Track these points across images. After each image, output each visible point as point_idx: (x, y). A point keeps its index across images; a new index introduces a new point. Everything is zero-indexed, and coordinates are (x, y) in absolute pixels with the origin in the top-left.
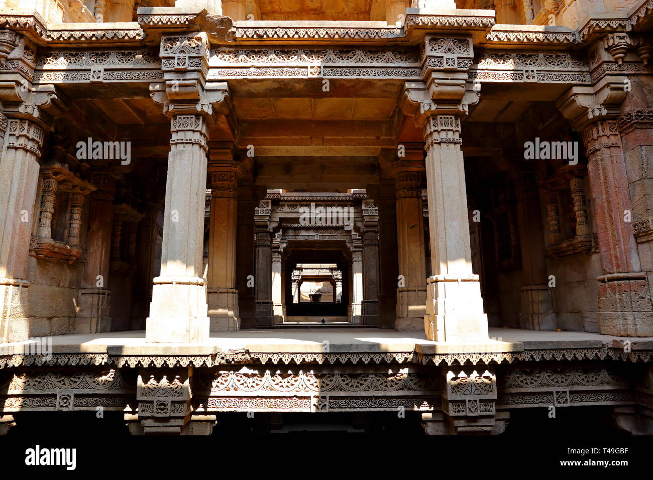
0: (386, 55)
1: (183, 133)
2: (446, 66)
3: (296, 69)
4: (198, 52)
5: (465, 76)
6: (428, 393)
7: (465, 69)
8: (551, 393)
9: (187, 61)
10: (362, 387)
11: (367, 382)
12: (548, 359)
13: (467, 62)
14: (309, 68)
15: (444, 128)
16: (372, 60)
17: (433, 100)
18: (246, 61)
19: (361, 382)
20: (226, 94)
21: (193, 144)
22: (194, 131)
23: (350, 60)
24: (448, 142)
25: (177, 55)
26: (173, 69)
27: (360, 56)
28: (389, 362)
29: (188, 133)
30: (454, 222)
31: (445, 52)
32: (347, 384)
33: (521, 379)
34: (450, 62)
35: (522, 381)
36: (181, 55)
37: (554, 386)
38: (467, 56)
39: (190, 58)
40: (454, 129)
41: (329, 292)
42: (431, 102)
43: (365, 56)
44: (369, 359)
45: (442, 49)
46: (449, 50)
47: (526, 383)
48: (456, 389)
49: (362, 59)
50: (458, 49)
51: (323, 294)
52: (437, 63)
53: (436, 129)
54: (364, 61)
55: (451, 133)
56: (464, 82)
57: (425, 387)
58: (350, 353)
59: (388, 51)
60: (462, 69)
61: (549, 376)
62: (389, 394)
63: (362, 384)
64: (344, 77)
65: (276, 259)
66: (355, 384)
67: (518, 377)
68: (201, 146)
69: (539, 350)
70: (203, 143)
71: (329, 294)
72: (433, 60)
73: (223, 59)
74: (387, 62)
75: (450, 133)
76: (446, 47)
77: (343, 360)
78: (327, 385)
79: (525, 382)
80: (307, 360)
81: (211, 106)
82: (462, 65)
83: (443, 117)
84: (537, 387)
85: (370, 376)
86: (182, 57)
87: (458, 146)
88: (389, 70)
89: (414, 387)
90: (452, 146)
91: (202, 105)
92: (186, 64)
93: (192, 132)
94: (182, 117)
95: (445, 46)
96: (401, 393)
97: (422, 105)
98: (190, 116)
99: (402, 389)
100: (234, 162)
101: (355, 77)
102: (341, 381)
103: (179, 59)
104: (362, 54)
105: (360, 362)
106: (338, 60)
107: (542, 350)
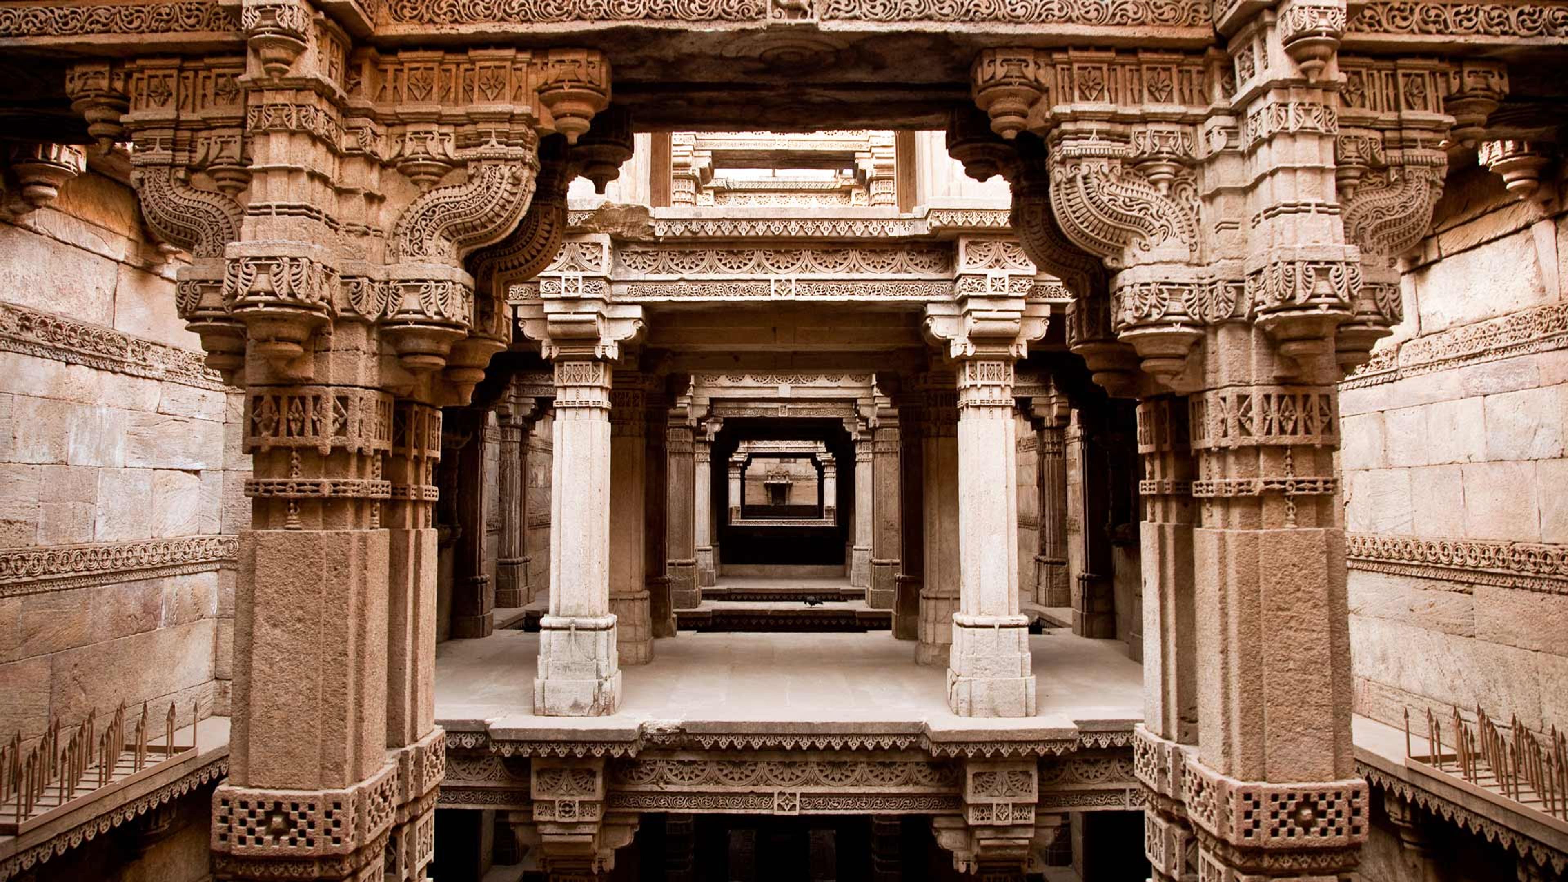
0: (897, 257)
1: (574, 391)
2: (990, 292)
3: (752, 283)
4: (597, 268)
5: (1021, 305)
6: (944, 790)
7: (1021, 294)
8: (1123, 791)
9: (580, 285)
10: (849, 781)
11: (856, 773)
12: (1120, 745)
13: (1024, 282)
14: (772, 282)
15: (986, 382)
16: (875, 267)
17: (969, 338)
18: (670, 271)
19: (846, 773)
20: (641, 324)
21: (590, 408)
22: (591, 387)
23: (839, 268)
24: (991, 406)
25: (565, 275)
26: (558, 296)
27: (854, 261)
28: (887, 748)
29: (581, 390)
30: (995, 536)
31: (990, 267)
32: (827, 776)
33: (1080, 771)
34: (998, 284)
35: (1082, 774)
36: (571, 274)
37: (1128, 781)
38: (1026, 273)
39: (584, 278)
40: (1003, 384)
41: (808, 479)
42: (967, 341)
43: (864, 259)
44: (858, 744)
45: (986, 260)
46: (997, 261)
47: (1088, 777)
48: (980, 789)
49: (857, 266)
50: (1010, 261)
51: (795, 483)
52: (975, 285)
53: (973, 383)
54: (862, 270)
55: (998, 389)
56: (1018, 315)
57: (939, 780)
58: (830, 735)
59: (901, 250)
60: (1015, 294)
61: (1122, 767)
62: (886, 790)
63: (847, 777)
64: (828, 298)
65: (701, 456)
66: (837, 777)
67: (1077, 769)
68: (601, 409)
69: (1107, 732)
70: (606, 404)
71: (810, 483)
72: (970, 281)
73: (633, 266)
74: (899, 271)
75: (996, 391)
76: (992, 256)
77: (821, 744)
78: (798, 777)
79: (1085, 775)
80: (768, 744)
81: (616, 344)
82: (1016, 288)
83: (986, 363)
84: (1103, 782)
85: (860, 766)
86: (572, 278)
87: (1009, 411)
88: (903, 284)
89: (923, 781)
90: (997, 412)
91: (604, 347)
92: (580, 290)
93: (588, 390)
94: (572, 364)
95: (991, 254)
96: (904, 790)
97: (952, 343)
98: (584, 363)
99: (906, 783)
100: (640, 374)
101: (845, 297)
102: (817, 772)
103: (567, 280)
104: (859, 257)
105: (846, 748)
106: (820, 268)
107: (1112, 732)
